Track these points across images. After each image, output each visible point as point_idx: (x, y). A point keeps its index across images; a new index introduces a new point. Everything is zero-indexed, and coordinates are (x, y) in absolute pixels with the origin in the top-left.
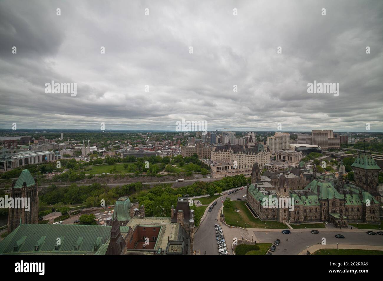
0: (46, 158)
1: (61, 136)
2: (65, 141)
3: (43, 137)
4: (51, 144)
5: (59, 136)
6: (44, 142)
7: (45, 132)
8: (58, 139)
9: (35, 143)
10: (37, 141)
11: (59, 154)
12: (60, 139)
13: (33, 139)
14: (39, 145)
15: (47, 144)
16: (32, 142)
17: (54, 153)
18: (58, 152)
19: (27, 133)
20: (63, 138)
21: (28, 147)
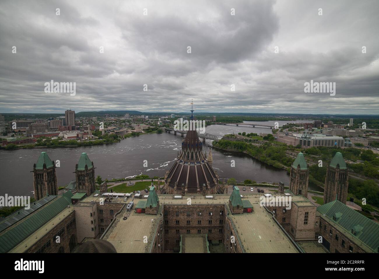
0: (336, 143)
1: (350, 122)
2: (355, 128)
3: (331, 122)
4: (339, 129)
5: (348, 122)
6: (333, 127)
7: (332, 117)
8: (346, 125)
9: (325, 128)
10: (327, 126)
11: (349, 141)
12: (348, 125)
13: (323, 123)
14: (329, 129)
15: (336, 129)
16: (322, 126)
17: (344, 139)
18: (349, 139)
19: (317, 118)
20: (352, 124)
21: (319, 130)
